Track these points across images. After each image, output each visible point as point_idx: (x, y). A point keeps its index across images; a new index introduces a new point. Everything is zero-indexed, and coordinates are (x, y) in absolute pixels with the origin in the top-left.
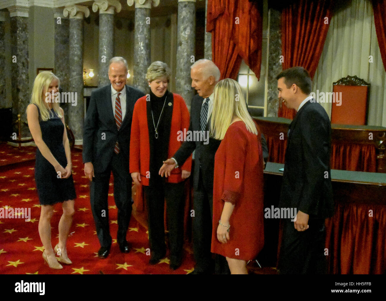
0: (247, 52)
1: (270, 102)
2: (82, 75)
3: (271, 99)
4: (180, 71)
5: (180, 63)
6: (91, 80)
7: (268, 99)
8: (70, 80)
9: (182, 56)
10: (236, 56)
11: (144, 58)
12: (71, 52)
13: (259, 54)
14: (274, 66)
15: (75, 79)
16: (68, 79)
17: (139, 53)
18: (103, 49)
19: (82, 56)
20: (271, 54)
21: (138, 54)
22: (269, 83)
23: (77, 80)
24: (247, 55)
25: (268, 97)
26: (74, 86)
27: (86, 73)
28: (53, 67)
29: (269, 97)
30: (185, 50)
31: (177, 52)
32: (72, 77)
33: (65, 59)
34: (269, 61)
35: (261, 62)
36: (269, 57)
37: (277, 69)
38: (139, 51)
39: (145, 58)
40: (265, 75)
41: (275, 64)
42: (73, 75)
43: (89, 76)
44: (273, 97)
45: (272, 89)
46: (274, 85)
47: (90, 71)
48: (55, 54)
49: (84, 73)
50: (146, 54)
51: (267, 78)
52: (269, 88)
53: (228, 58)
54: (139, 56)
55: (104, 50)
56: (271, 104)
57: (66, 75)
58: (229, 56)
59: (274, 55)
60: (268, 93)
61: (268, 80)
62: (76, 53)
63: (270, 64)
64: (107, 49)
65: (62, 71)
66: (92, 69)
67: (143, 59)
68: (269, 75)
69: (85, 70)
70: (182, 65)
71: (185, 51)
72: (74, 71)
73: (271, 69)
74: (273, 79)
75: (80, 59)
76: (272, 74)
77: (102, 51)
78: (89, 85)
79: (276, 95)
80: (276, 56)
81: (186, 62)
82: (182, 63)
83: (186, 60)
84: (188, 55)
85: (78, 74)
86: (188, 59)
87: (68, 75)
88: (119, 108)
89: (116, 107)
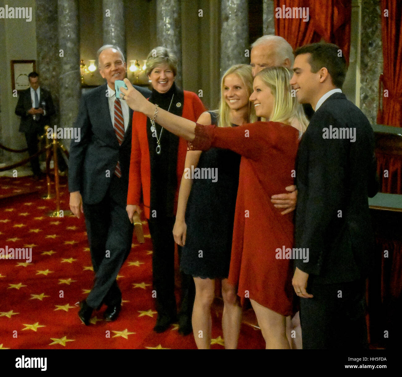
0: (329, 28)
1: (364, 103)
2: (78, 68)
3: (366, 97)
4: (226, 59)
5: (226, 48)
6: (93, 76)
7: (362, 98)
8: (61, 76)
9: (230, 36)
10: (312, 33)
11: (172, 41)
12: (62, 35)
13: (347, 30)
14: (370, 48)
15: (68, 75)
16: (58, 74)
17: (164, 33)
18: (109, 28)
19: (78, 41)
20: (364, 28)
21: (162, 36)
22: (362, 73)
23: (71, 76)
24: (329, 32)
25: (361, 94)
26: (67, 86)
27: (84, 65)
28: (35, 58)
29: (363, 95)
30: (234, 28)
31: (222, 30)
32: (64, 73)
33: (52, 46)
34: (362, 40)
35: (349, 42)
36: (362, 34)
37: (374, 52)
38: (165, 30)
39: (174, 41)
40: (356, 61)
41: (371, 45)
42: (65, 70)
43: (88, 70)
44: (368, 95)
45: (366, 81)
46: (371, 76)
47: (89, 63)
48: (37, 37)
49: (81, 66)
50: (175, 35)
51: (359, 66)
52: (362, 81)
53: (300, 39)
54: (164, 38)
55: (112, 30)
56: (367, 106)
57: (54, 69)
58: (301, 34)
59: (369, 30)
60: (361, 88)
61: (361, 69)
62: (69, 36)
63: (363, 45)
64: (115, 29)
65: (48, 64)
66: (93, 59)
67: (170, 42)
68: (362, 62)
69: (83, 61)
70: (230, 50)
71: (233, 29)
72: (66, 64)
73: (365, 52)
74: (369, 68)
75: (75, 45)
76: (367, 60)
77: (108, 32)
78: (89, 85)
79: (373, 91)
80: (373, 32)
81: (236, 46)
82: (229, 48)
83: (235, 42)
84: (238, 35)
85: (72, 68)
86: (238, 41)
87: (57, 69)
88: (120, 114)
89: (116, 113)
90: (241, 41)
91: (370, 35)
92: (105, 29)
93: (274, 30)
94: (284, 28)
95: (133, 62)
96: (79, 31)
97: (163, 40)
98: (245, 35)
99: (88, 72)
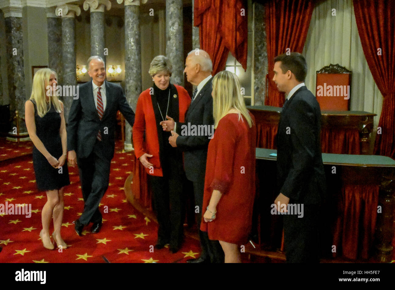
0: (234, 45)
1: (256, 92)
2: (75, 71)
3: (258, 88)
6: (84, 75)
7: (255, 89)
8: (64, 76)
9: (172, 50)
10: (223, 48)
11: (135, 54)
12: (64, 50)
13: (245, 46)
14: (260, 58)
16: (62, 75)
17: (130, 48)
19: (75, 54)
20: (256, 45)
22: (255, 73)
23: (70, 76)
24: (234, 47)
25: (254, 86)
26: (68, 82)
27: (79, 69)
28: (47, 65)
29: (256, 87)
30: (174, 44)
31: (166, 46)
32: (66, 74)
33: (58, 57)
34: (255, 53)
35: (247, 53)
36: (255, 48)
37: (263, 60)
38: (130, 46)
39: (136, 53)
40: (251, 66)
41: (260, 55)
42: (66, 72)
43: (81, 72)
45: (258, 78)
46: (261, 75)
47: (82, 67)
48: (49, 51)
49: (77, 69)
50: (137, 49)
51: (253, 69)
52: (255, 78)
53: (216, 51)
54: (130, 51)
55: (96, 46)
56: (258, 94)
58: (216, 49)
59: (259, 46)
60: (255, 83)
61: (254, 71)
62: (69, 50)
63: (256, 56)
64: (99, 46)
65: (56, 68)
66: (85, 65)
67: (134, 54)
68: (255, 66)
69: (78, 66)
71: (174, 46)
72: (67, 68)
73: (257, 60)
74: (259, 70)
75: (73, 56)
76: (258, 65)
77: (94, 48)
78: (82, 81)
79: (262, 84)
80: (262, 48)
81: (176, 56)
82: (171, 57)
83: (175, 54)
84: (176, 50)
85: (71, 71)
86: (177, 53)
87: (62, 72)
88: (100, 101)
89: (98, 100)
90: (178, 53)
91: (260, 49)
92: (92, 45)
93: (199, 46)
94: (206, 45)
95: (110, 67)
96: (75, 47)
97: (129, 53)
98: (182, 49)
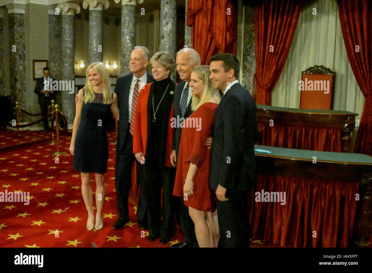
0: (224, 44)
2: (74, 66)
6: (82, 70)
8: (63, 70)
9: (165, 48)
10: (214, 47)
12: (64, 45)
13: (235, 46)
15: (67, 70)
16: (61, 69)
18: (93, 42)
19: (74, 50)
20: (245, 46)
21: (124, 47)
22: (244, 72)
23: (69, 70)
24: (224, 46)
26: (66, 76)
27: (77, 64)
28: (48, 59)
29: (244, 85)
30: (167, 43)
31: (160, 44)
32: (65, 68)
33: (58, 52)
34: (243, 52)
36: (244, 49)
37: (251, 59)
38: (126, 44)
41: (249, 55)
42: (65, 66)
43: (79, 67)
44: (247, 85)
45: (246, 77)
46: (249, 74)
47: (80, 62)
48: (49, 47)
49: (75, 64)
51: (242, 68)
52: (243, 76)
55: (94, 43)
57: (59, 66)
58: (207, 47)
59: (248, 47)
60: (243, 81)
61: (243, 70)
62: (68, 46)
63: (245, 56)
64: (96, 42)
65: (55, 63)
66: (83, 60)
68: (244, 65)
69: (76, 61)
72: (66, 63)
73: (245, 59)
74: (247, 68)
75: (72, 51)
76: (246, 64)
77: (92, 44)
78: (80, 75)
79: (250, 83)
80: (250, 48)
84: (170, 48)
85: (70, 65)
86: (170, 51)
87: (61, 66)
92: (90, 42)
93: (191, 45)
94: (197, 44)
96: (74, 43)
97: (124, 49)
98: (174, 47)
99: (79, 68)
